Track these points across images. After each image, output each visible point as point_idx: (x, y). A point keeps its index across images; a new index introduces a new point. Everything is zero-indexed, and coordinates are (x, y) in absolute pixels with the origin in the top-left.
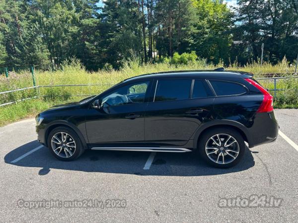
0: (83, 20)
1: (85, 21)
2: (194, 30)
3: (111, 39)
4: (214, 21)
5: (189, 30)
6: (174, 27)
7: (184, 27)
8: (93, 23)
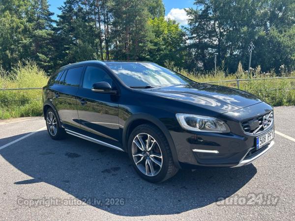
0: (35, 31)
1: (39, 32)
2: (150, 46)
3: (67, 52)
4: (168, 39)
5: (146, 46)
6: (131, 43)
7: (141, 43)
8: (48, 34)
